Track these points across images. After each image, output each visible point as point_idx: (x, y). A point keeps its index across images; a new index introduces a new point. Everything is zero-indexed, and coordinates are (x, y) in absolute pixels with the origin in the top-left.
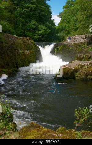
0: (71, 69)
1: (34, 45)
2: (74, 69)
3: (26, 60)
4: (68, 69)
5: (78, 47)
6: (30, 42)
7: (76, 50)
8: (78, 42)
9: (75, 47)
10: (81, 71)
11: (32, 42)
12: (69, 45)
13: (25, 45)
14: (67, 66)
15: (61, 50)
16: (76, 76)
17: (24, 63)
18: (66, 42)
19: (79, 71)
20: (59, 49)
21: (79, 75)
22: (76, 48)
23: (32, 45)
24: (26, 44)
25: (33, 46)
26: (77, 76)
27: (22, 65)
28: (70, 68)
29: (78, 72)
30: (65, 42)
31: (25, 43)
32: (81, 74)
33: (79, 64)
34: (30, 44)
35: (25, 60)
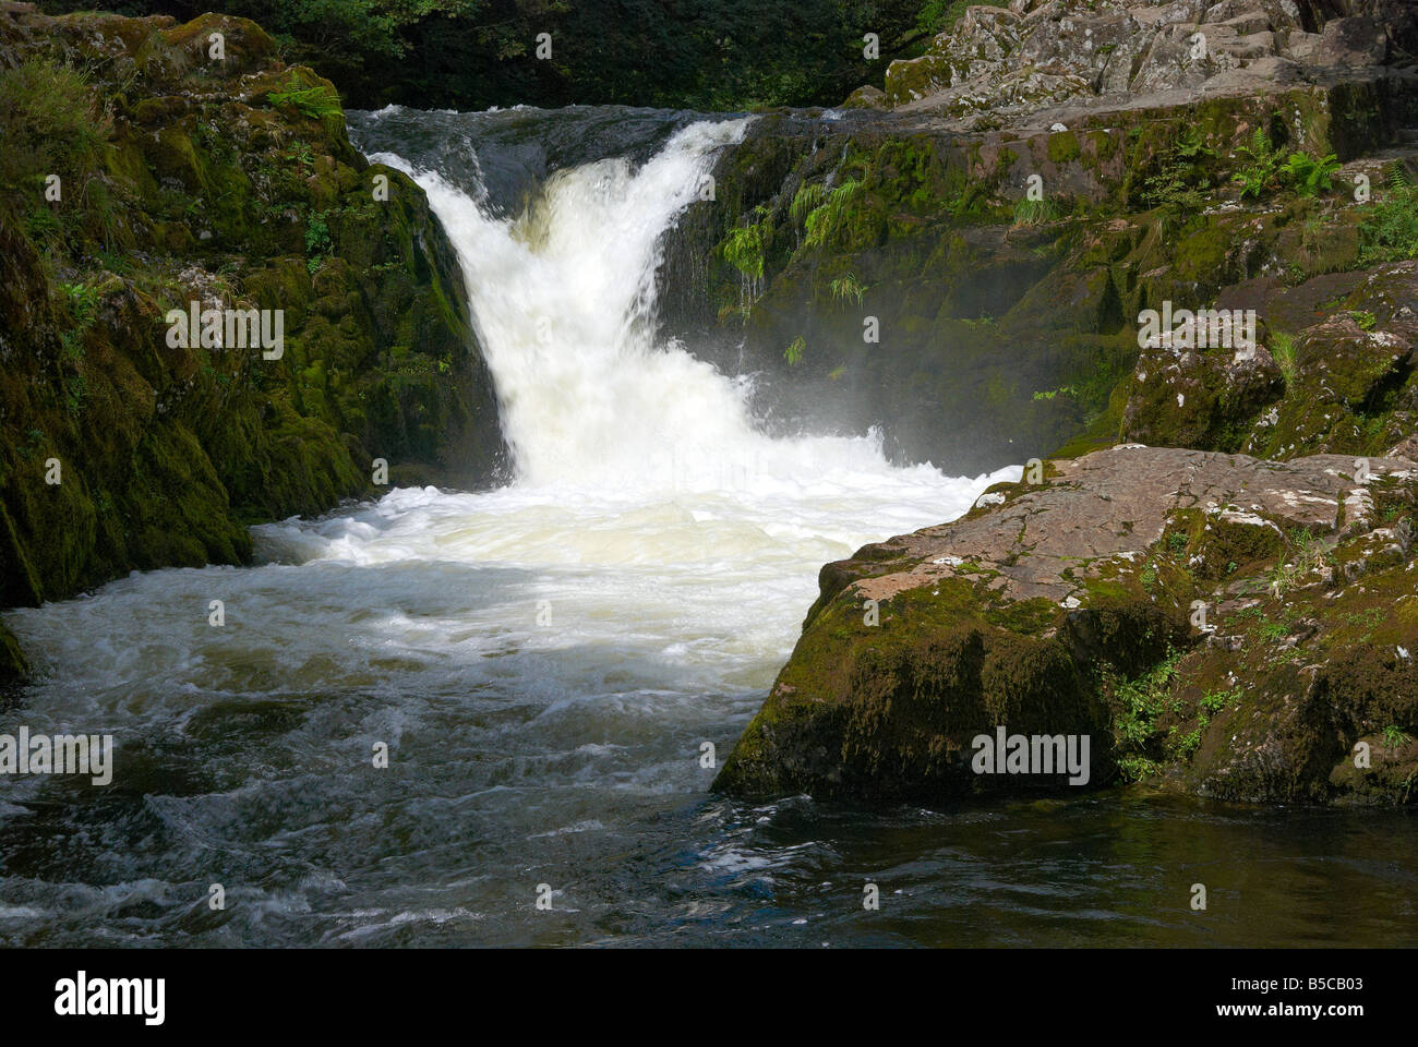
0: (1028, 615)
1: (343, 154)
2: (1091, 617)
3: (184, 450)
4: (966, 611)
5: (1171, 189)
6: (259, 101)
7: (1124, 247)
8: (1163, 91)
9: (1112, 187)
10: (1224, 649)
11: (293, 113)
12: (990, 157)
13: (159, 163)
14: (947, 561)
15: (839, 240)
16: (1132, 748)
17: (149, 501)
18: (940, 98)
19: (1186, 638)
20: (816, 231)
21: (1187, 718)
22: (1137, 205)
23: (302, 151)
24: (186, 145)
25: (319, 172)
26: (1154, 748)
27: (103, 545)
28: (1016, 592)
29: (1155, 656)
30: (919, 102)
31: (156, 119)
32: (1211, 699)
33: (1184, 522)
34: (261, 143)
35: (163, 454)
